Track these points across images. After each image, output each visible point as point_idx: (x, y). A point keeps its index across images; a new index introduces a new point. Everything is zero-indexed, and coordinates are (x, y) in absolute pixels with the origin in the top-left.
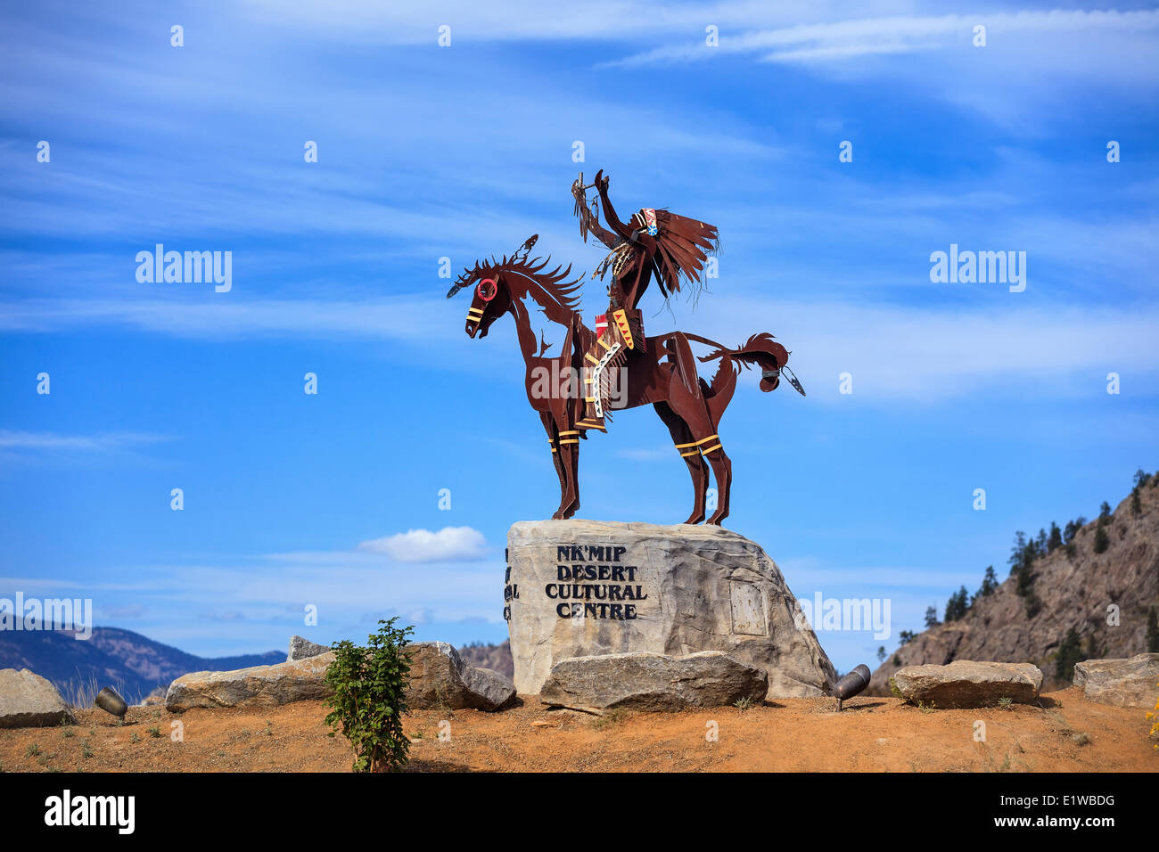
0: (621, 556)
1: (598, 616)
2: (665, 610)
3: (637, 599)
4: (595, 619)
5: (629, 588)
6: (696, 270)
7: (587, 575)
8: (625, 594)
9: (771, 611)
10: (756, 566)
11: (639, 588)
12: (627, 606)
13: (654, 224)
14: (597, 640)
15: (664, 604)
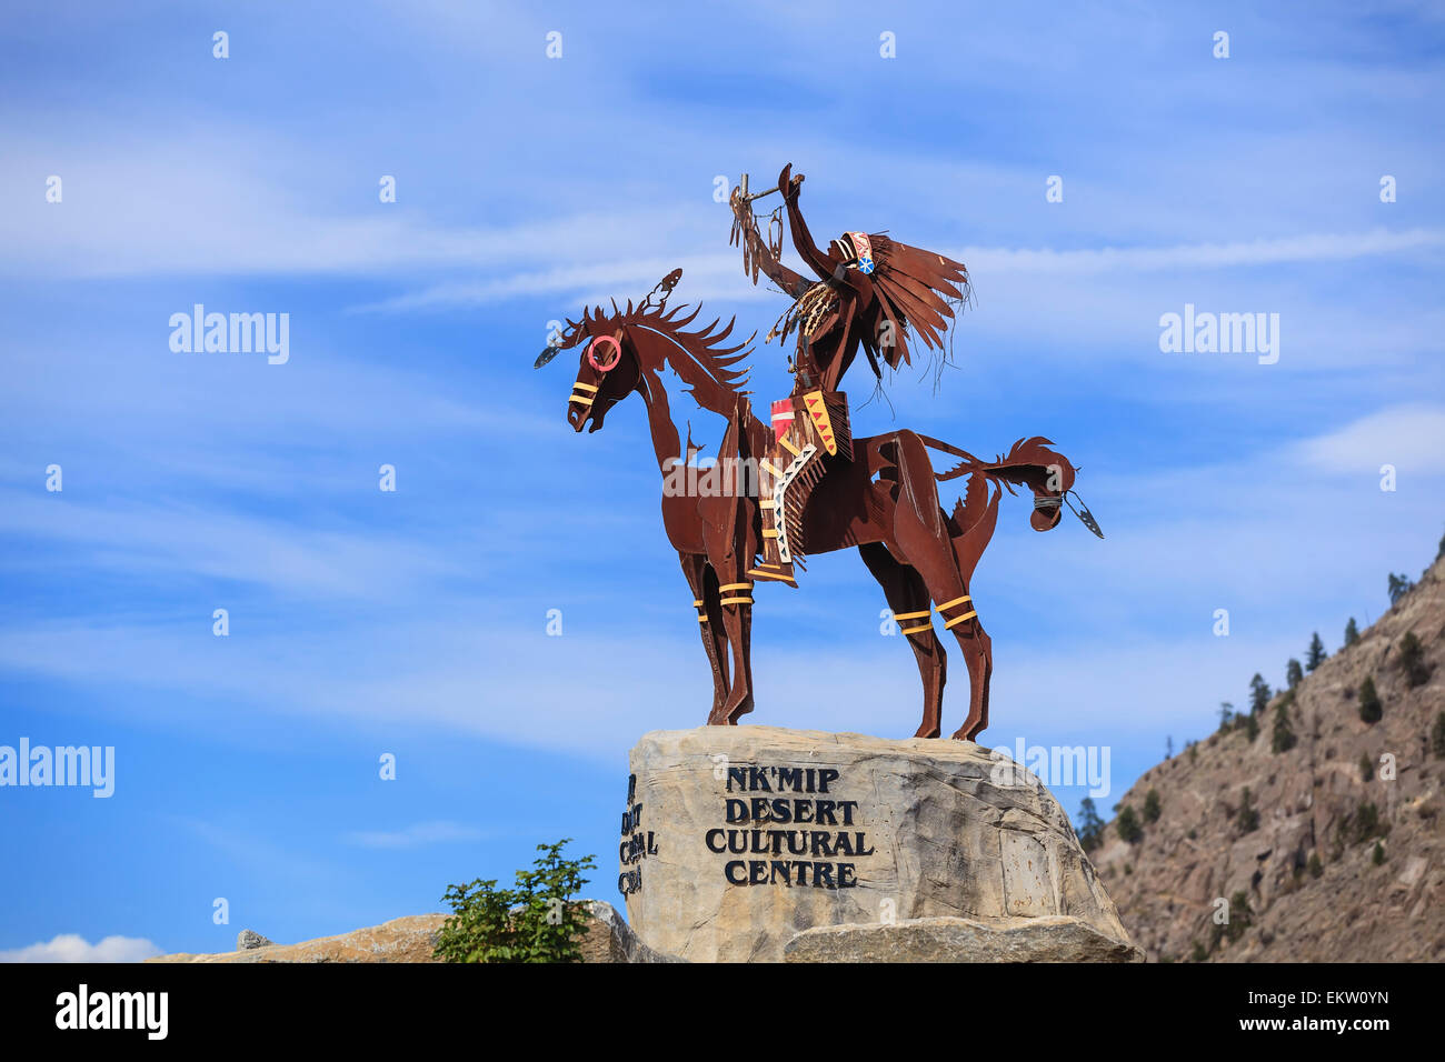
0: (831, 785)
1: (793, 882)
2: (902, 874)
3: (857, 854)
4: (789, 886)
5: (843, 836)
6: (936, 330)
7: (775, 815)
8: (838, 845)
9: (1063, 880)
10: (1037, 807)
11: (860, 836)
12: (841, 866)
13: (868, 256)
14: (791, 922)
15: (901, 863)
